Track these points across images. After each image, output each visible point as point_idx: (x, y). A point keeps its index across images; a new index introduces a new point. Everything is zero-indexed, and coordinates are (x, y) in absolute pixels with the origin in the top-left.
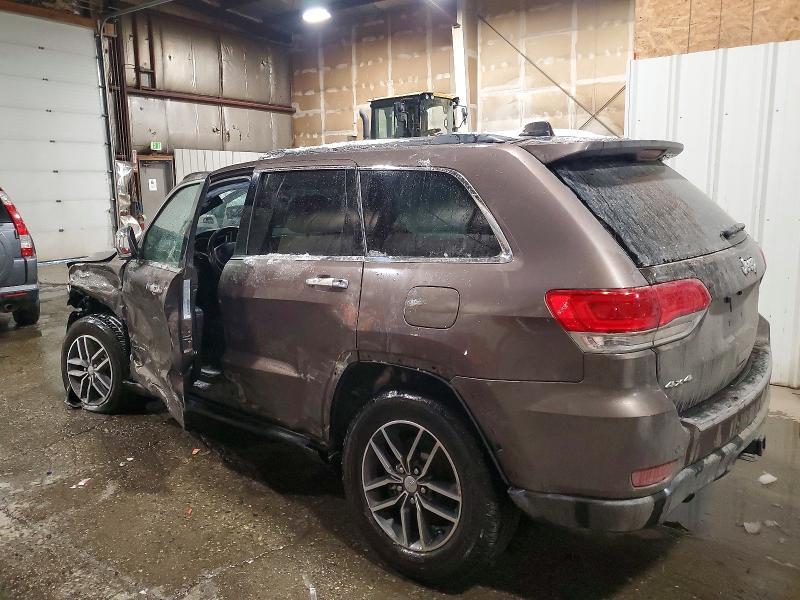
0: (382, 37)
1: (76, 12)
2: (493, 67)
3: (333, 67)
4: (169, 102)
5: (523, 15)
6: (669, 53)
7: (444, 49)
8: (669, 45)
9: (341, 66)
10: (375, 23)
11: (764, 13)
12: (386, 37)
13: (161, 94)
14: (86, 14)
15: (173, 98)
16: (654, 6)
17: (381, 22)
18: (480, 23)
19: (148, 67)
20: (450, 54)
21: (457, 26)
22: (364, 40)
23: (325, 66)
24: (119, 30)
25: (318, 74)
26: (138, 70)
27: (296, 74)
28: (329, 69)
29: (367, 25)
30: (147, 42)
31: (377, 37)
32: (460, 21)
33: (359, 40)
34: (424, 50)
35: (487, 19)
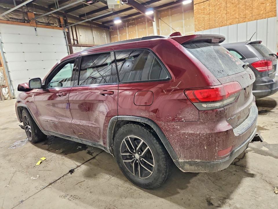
0: (134, 26)
1: (58, 26)
2: (164, 31)
3: (122, 34)
4: (82, 47)
5: (170, 17)
6: (201, 30)
7: (151, 27)
8: (201, 29)
9: (124, 34)
10: (132, 22)
11: (217, 22)
12: (135, 25)
13: (80, 45)
14: (61, 27)
15: (83, 46)
16: (198, 22)
17: (134, 21)
18: (159, 20)
19: (76, 39)
20: (153, 29)
21: (154, 21)
22: (129, 26)
23: (119, 34)
24: (68, 30)
25: (118, 37)
26: (74, 40)
27: (112, 37)
28: (121, 35)
29: (130, 22)
30: (75, 32)
31: (133, 26)
32: (155, 20)
33: (128, 27)
34: (145, 28)
35: (161, 19)
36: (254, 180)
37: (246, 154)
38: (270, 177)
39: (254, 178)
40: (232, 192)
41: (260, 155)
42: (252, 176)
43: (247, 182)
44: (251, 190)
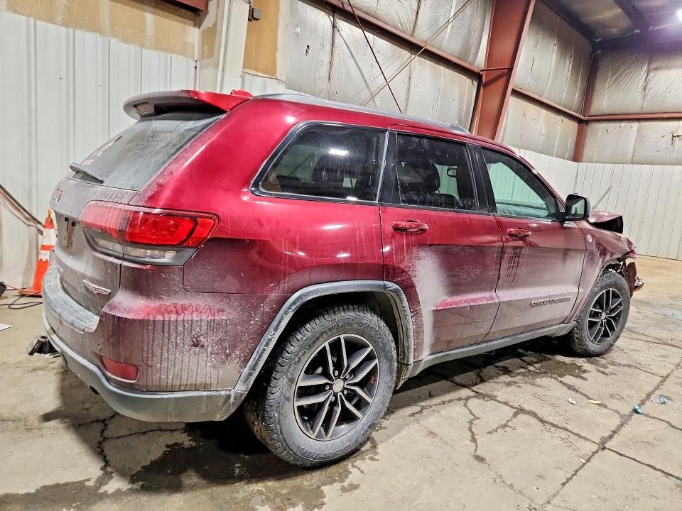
36: (38, 411)
37: (103, 464)
38: (7, 431)
39: (41, 414)
40: (63, 380)
41: (62, 482)
42: (47, 417)
43: (51, 402)
44: (35, 395)
